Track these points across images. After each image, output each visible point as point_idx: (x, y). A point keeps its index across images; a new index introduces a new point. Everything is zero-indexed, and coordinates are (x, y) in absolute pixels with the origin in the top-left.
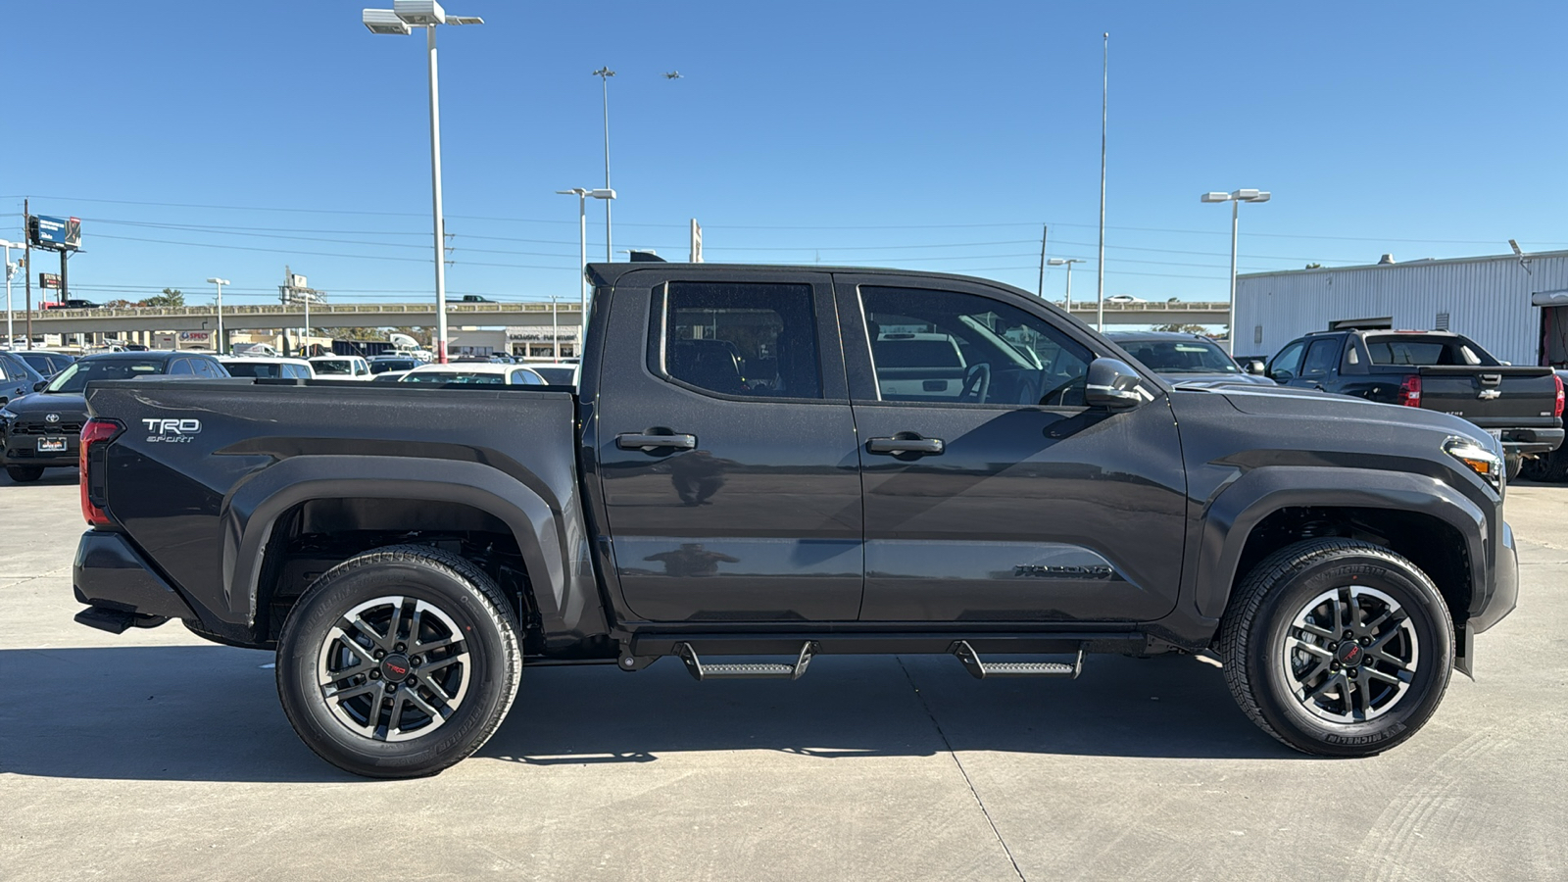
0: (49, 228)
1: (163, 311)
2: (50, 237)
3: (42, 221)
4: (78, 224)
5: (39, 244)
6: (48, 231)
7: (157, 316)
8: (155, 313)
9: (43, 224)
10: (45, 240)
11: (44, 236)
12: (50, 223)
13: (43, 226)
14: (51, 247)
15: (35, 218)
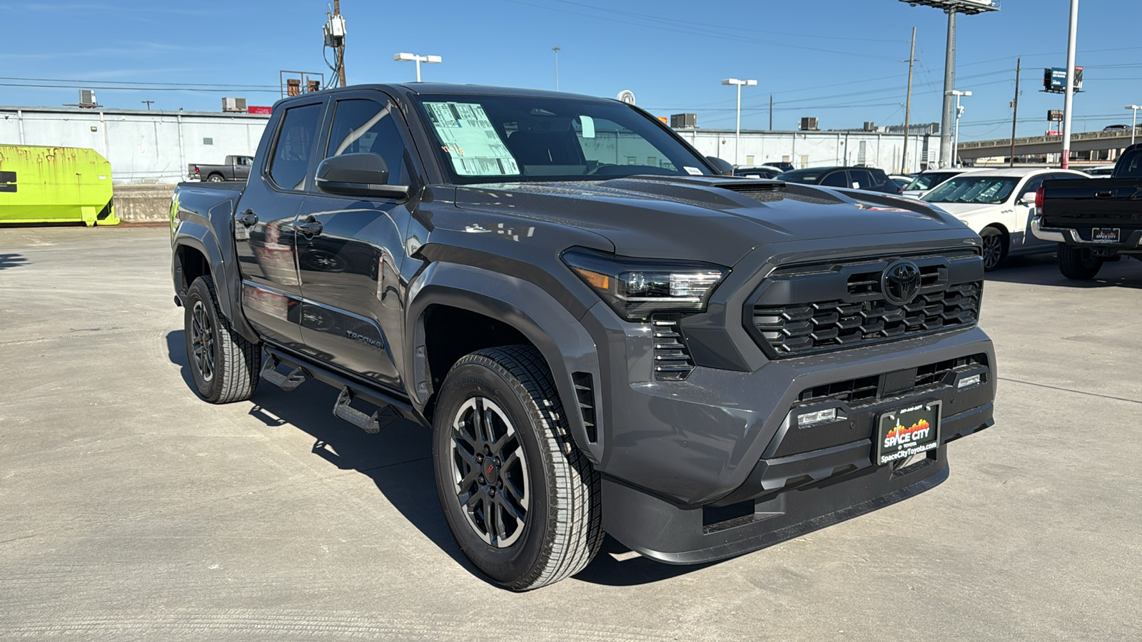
0: (1059, 76)
1: (1118, 134)
2: (1059, 83)
3: (1054, 72)
4: (1081, 71)
5: (1051, 89)
6: (1057, 79)
7: (1113, 137)
8: (1111, 136)
9: (1055, 74)
10: (1055, 86)
11: (1055, 82)
12: (1060, 73)
13: (1054, 76)
14: (1059, 91)
15: (1049, 70)
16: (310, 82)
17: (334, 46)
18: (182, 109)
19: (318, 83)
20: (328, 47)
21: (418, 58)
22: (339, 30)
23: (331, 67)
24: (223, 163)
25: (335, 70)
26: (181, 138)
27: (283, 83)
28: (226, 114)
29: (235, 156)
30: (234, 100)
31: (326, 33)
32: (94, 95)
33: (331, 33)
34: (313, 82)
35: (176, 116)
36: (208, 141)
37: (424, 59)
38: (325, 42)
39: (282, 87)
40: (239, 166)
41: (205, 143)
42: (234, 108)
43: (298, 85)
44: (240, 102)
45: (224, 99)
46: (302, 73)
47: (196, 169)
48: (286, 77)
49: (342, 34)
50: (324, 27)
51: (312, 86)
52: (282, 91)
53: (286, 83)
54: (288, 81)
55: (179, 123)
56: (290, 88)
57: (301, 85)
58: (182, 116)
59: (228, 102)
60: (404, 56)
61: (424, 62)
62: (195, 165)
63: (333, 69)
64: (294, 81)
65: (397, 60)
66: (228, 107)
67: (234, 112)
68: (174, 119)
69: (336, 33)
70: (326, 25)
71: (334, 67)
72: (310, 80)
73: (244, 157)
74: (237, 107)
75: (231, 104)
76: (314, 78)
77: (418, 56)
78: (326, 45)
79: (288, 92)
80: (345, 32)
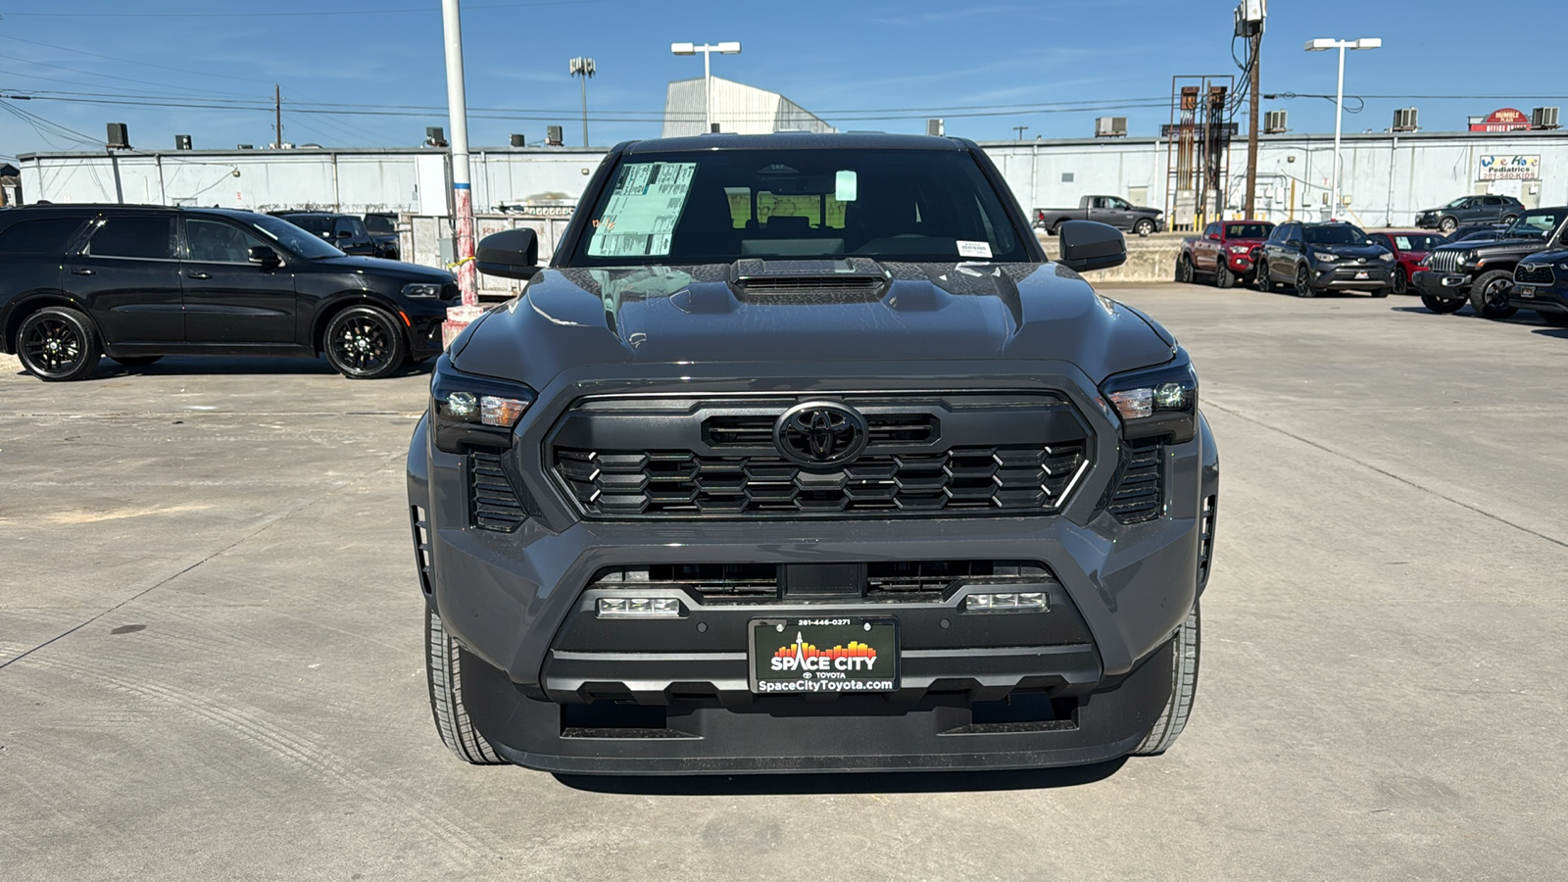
16: (1212, 89)
17: (1246, 36)
18: (1040, 137)
19: (1224, 89)
20: (1240, 37)
21: (1343, 45)
22: (1255, 12)
23: (1240, 66)
24: (1077, 206)
25: (1246, 70)
26: (1035, 175)
27: (1176, 93)
28: (1100, 140)
29: (1092, 197)
30: (1111, 121)
31: (1238, 19)
32: (943, 124)
33: (1244, 17)
34: (1217, 88)
35: (1032, 146)
36: (1068, 178)
37: (1353, 44)
38: (1236, 31)
39: (1173, 98)
40: (1098, 210)
41: (1063, 180)
42: (1110, 131)
43: (1195, 95)
44: (1119, 124)
45: (1098, 120)
46: (1204, 77)
47: (1041, 215)
48: (1181, 84)
49: (1259, 18)
50: (1236, 10)
51: (1214, 94)
52: (1173, 105)
53: (1180, 92)
54: (1183, 89)
55: (1034, 155)
56: (1185, 99)
57: (1200, 93)
58: (1039, 146)
59: (1102, 123)
60: (1319, 43)
61: (1353, 48)
62: (1040, 210)
63: (1242, 68)
64: (1191, 88)
65: (1309, 50)
66: (1102, 130)
67: (1111, 136)
68: (1028, 150)
69: (1252, 17)
70: (1239, 8)
71: (1244, 66)
72: (1212, 85)
73: (1104, 197)
74: (1113, 130)
75: (1107, 126)
76: (1217, 83)
77: (1343, 41)
78: (1236, 34)
79: (1181, 104)
80: (1265, 14)
